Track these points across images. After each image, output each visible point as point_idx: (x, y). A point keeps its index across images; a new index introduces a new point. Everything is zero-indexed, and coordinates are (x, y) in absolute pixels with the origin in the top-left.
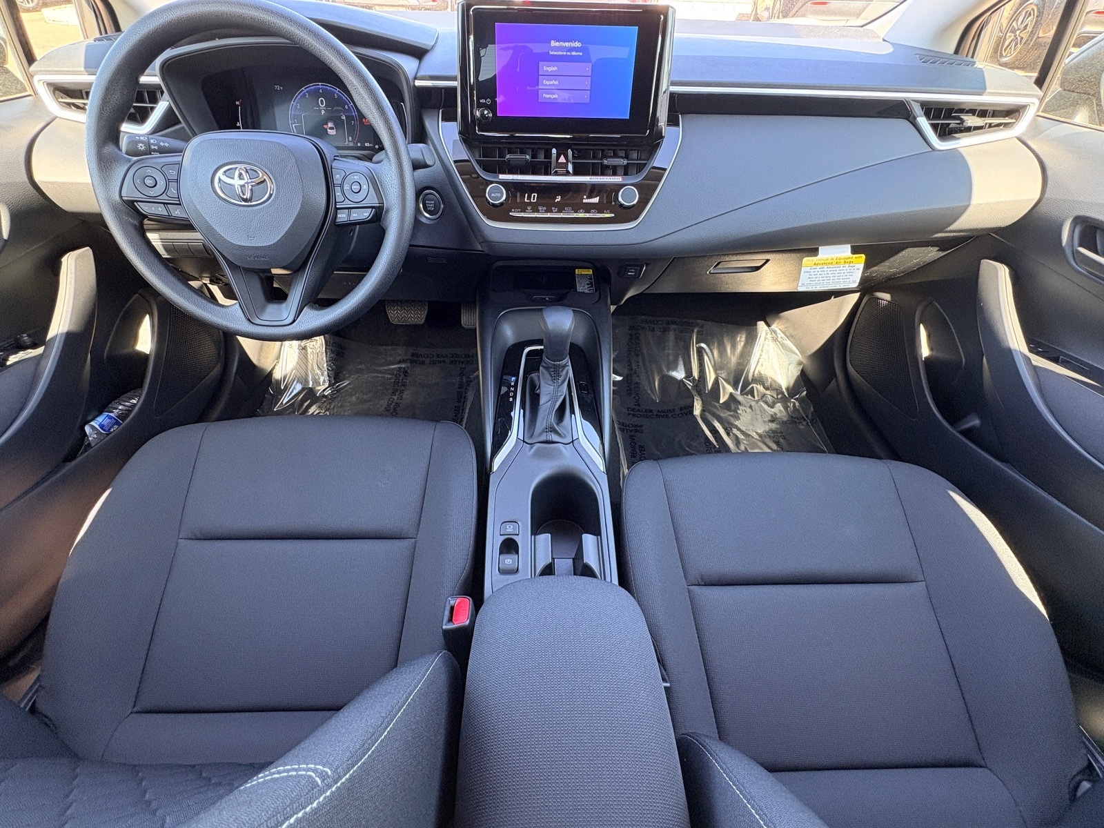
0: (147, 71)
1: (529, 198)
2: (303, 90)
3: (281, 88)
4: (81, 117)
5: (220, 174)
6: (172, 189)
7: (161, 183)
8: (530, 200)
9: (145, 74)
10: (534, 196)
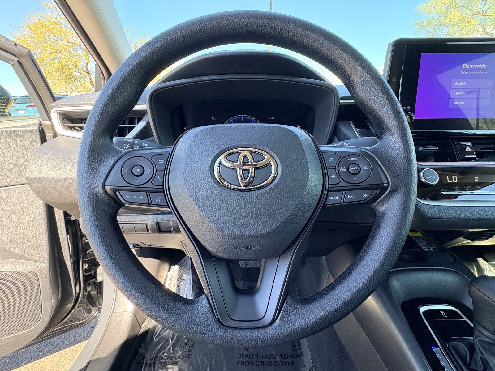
0: (139, 102)
1: (451, 179)
2: (230, 119)
3: (216, 119)
4: (79, 135)
5: (222, 159)
6: (158, 177)
7: (148, 172)
8: (452, 181)
9: (137, 104)
10: (455, 177)
